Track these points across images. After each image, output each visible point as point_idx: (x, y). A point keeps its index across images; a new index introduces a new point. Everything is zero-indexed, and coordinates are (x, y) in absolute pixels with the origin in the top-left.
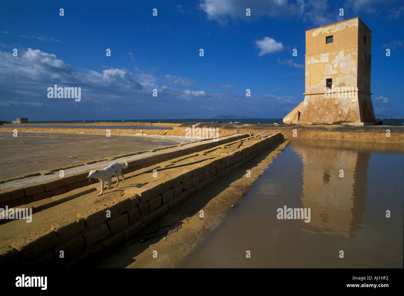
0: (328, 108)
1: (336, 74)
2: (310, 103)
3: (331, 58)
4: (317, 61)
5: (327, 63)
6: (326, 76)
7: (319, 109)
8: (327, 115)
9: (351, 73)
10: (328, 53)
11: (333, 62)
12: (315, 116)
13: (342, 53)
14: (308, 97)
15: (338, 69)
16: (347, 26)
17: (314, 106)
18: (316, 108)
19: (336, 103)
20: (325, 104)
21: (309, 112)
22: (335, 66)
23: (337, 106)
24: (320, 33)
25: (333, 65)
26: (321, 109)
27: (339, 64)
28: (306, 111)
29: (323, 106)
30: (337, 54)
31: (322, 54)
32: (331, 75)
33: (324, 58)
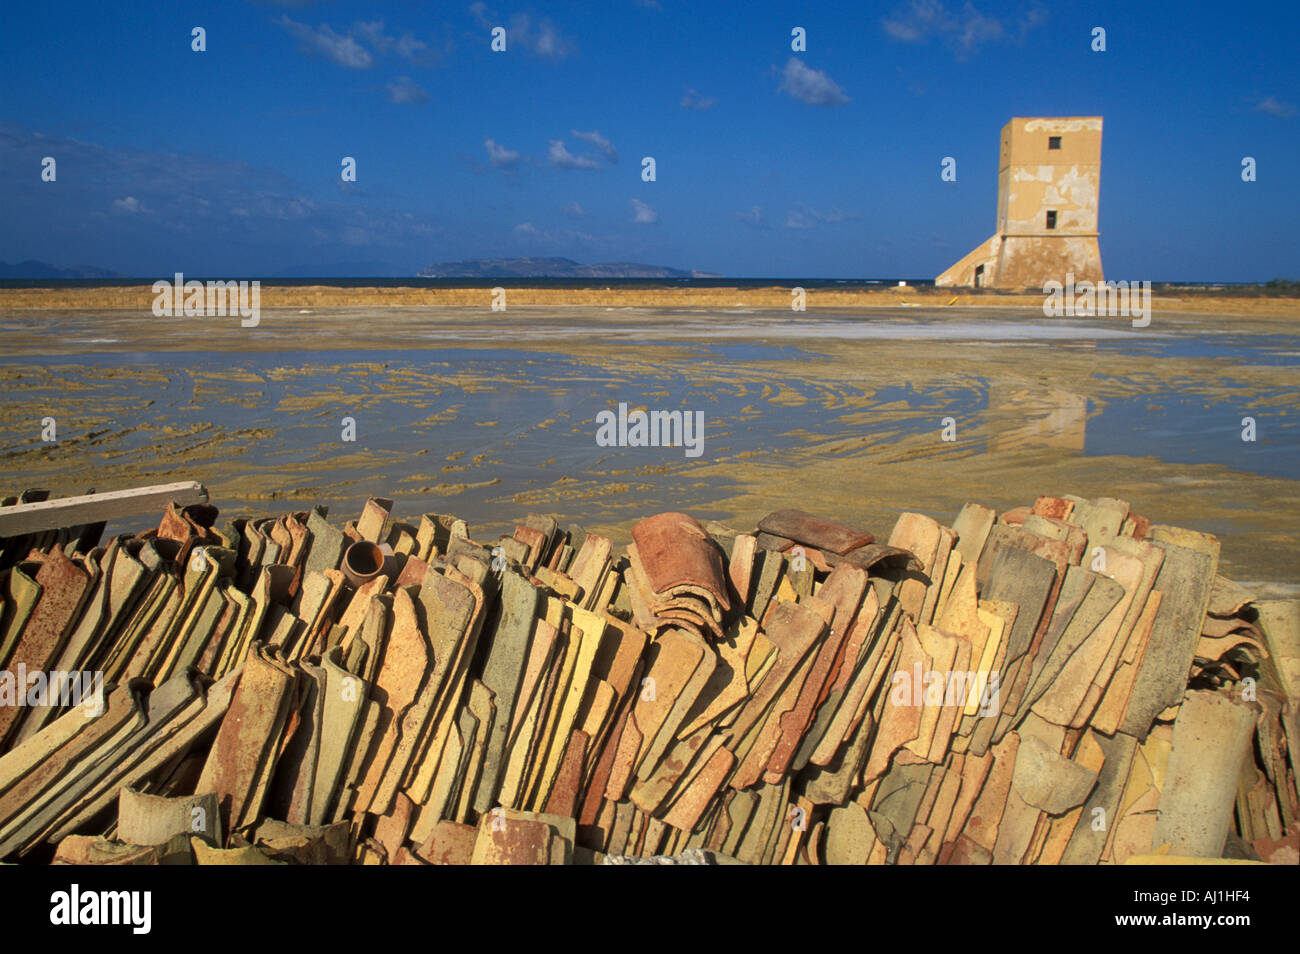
0: (1050, 262)
1: (1062, 205)
2: (1017, 252)
3: (1057, 176)
4: (1030, 178)
5: (1049, 184)
6: (1047, 205)
7: (1034, 263)
8: (1049, 274)
9: (1088, 207)
10: (1051, 167)
11: (1060, 183)
12: (1028, 276)
13: (1074, 170)
14: (1013, 240)
15: (1067, 196)
16: (1084, 127)
17: (1025, 257)
18: (1029, 260)
19: (1064, 254)
20: (1045, 254)
21: (1016, 267)
22: (1063, 191)
23: (1065, 259)
24: (1040, 128)
25: (1059, 189)
26: (1038, 263)
27: (1069, 188)
28: (1010, 266)
29: (1041, 259)
30: (1068, 171)
31: (1041, 167)
32: (1055, 205)
33: (1045, 173)
